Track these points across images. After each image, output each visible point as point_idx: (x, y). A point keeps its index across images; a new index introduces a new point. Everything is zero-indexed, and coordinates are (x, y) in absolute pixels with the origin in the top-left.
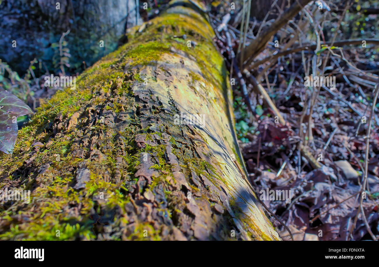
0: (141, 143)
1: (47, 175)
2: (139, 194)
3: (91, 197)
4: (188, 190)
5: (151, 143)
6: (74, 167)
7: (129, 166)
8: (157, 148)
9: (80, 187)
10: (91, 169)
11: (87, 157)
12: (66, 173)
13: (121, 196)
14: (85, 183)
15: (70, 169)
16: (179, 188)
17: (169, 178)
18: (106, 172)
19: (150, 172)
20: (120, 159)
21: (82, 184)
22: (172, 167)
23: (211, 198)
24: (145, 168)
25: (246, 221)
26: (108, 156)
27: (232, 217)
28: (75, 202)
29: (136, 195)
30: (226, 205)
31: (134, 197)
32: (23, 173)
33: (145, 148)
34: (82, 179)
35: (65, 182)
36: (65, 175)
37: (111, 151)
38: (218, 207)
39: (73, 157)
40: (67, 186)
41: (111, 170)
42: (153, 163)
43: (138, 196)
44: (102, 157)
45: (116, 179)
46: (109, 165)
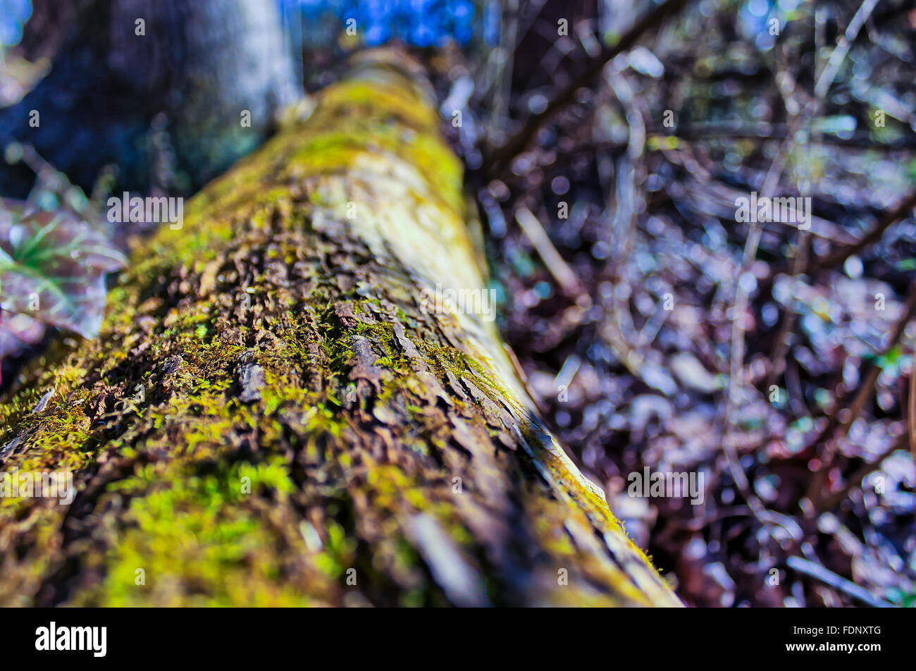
0: (347, 318)
1: (182, 375)
2: (362, 412)
3: (275, 415)
4: (448, 405)
5: (366, 318)
6: (228, 362)
7: (332, 361)
8: (377, 328)
9: (252, 398)
10: (264, 365)
11: (250, 342)
12: (217, 373)
13: (329, 414)
14: (258, 391)
15: (222, 365)
16: (433, 402)
17: (412, 383)
18: (293, 371)
19: (376, 371)
20: (314, 348)
21: (253, 393)
22: (413, 362)
23: (490, 422)
24: (365, 364)
25: (554, 465)
26: (290, 342)
27: (530, 458)
28: (248, 425)
29: (356, 413)
30: (517, 435)
31: (352, 416)
32: (128, 372)
33: (355, 328)
34: (252, 383)
35: (219, 389)
36: (215, 376)
37: (292, 333)
38: (505, 438)
39: (223, 343)
40: (223, 396)
41: (301, 367)
42: (377, 356)
43: (359, 416)
44: (279, 345)
45: (313, 383)
46: (297, 358)
